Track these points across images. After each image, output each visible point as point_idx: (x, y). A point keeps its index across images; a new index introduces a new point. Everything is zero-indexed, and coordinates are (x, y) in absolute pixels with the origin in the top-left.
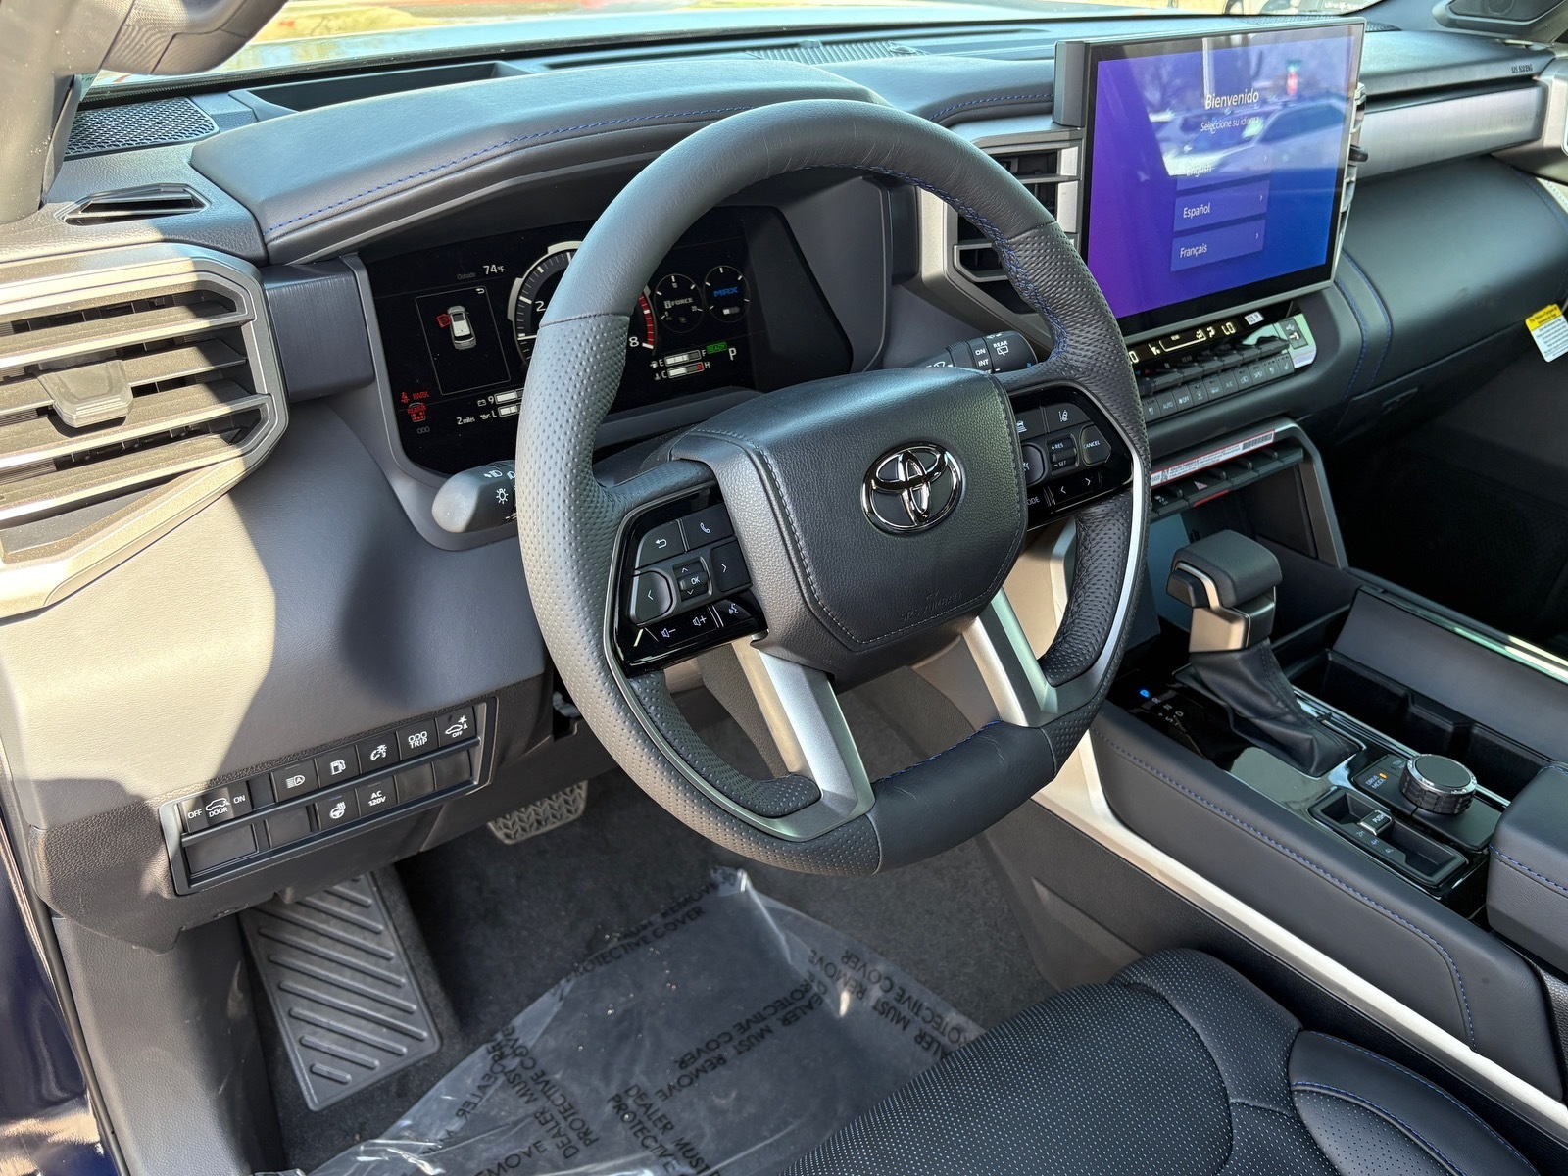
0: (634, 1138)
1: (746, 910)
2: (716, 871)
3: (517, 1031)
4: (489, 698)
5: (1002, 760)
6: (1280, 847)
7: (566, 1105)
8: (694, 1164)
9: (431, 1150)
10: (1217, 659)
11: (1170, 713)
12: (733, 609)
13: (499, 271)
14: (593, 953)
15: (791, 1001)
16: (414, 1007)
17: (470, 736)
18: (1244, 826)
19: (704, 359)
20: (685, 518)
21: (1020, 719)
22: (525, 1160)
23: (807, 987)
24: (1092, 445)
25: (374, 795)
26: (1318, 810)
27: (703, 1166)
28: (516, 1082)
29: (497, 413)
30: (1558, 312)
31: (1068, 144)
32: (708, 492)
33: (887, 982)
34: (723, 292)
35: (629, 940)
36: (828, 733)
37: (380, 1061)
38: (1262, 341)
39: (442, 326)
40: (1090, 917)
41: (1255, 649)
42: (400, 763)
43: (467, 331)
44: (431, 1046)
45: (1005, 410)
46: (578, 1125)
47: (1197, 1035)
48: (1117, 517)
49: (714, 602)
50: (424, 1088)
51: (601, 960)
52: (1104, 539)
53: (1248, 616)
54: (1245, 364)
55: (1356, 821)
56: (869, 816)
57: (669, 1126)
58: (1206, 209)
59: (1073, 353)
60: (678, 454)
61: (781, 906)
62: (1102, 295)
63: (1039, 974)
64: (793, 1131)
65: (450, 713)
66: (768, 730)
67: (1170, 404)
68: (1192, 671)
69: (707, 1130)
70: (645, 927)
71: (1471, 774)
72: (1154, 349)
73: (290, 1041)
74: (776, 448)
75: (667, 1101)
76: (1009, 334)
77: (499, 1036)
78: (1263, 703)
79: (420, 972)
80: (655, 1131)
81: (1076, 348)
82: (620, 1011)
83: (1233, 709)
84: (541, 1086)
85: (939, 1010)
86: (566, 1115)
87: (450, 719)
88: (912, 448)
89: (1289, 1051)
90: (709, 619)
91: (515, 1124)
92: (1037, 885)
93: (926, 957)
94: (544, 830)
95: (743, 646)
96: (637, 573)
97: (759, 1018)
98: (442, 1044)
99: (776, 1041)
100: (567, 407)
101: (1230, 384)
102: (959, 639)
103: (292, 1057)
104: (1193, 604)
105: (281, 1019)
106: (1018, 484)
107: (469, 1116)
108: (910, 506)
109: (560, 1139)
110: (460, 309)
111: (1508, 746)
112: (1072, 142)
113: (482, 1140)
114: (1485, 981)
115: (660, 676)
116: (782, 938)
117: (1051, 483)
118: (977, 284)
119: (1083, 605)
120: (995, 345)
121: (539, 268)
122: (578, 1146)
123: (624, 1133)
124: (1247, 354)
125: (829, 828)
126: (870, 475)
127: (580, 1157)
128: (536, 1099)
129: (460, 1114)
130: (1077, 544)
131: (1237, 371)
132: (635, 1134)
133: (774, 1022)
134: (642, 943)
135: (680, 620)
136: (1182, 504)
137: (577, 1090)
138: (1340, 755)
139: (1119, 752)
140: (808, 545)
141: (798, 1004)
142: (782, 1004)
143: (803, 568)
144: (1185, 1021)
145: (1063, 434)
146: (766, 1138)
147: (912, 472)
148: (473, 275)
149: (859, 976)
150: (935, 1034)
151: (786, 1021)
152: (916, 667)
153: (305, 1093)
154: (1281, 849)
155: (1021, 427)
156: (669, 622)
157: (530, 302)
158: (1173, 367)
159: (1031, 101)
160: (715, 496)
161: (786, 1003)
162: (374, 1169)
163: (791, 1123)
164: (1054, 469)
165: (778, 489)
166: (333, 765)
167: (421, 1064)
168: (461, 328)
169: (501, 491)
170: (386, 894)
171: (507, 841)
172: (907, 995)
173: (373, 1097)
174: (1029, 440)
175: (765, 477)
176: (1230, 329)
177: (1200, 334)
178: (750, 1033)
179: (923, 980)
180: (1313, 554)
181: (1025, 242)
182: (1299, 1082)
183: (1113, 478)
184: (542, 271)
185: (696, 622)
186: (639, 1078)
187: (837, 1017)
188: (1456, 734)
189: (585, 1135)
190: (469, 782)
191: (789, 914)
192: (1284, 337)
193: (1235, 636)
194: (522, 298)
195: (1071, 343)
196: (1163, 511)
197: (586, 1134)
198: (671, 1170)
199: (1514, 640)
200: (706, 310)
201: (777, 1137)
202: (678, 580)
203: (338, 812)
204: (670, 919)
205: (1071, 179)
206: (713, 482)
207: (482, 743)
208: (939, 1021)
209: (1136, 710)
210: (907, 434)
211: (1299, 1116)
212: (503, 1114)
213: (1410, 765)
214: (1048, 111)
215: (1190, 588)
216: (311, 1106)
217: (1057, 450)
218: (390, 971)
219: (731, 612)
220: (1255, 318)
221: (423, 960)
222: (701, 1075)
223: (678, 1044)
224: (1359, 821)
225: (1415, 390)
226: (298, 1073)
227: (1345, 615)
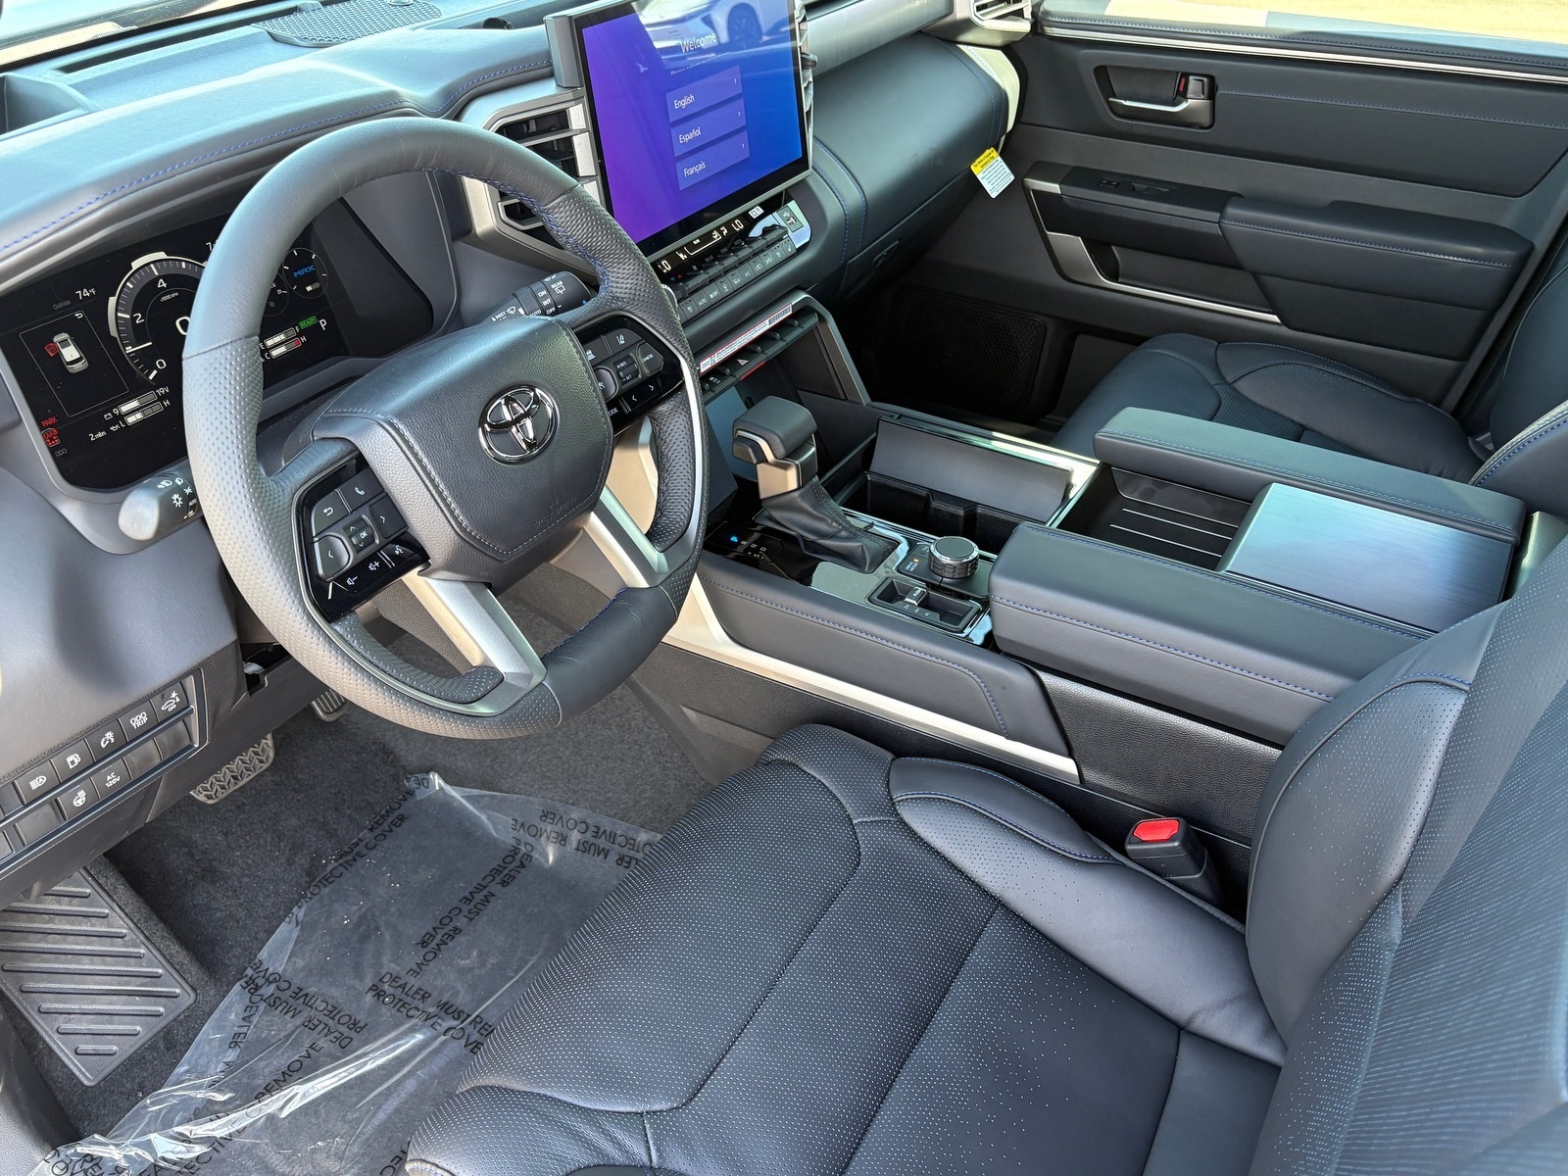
0: (398, 1014)
1: (445, 805)
2: (408, 779)
3: (265, 963)
4: (195, 671)
5: (635, 617)
6: (853, 631)
7: (330, 1008)
8: (456, 1017)
9: (215, 1082)
10: (781, 500)
11: (756, 551)
12: (398, 550)
13: (91, 294)
14: (315, 878)
15: (505, 866)
16: (160, 971)
17: (183, 708)
18: (826, 623)
19: (299, 335)
20: (342, 486)
21: (642, 582)
22: (306, 1062)
23: (515, 851)
24: (648, 358)
25: (109, 778)
26: (875, 597)
27: (465, 1016)
28: (277, 1004)
29: (124, 422)
30: (995, 154)
31: (573, 103)
32: (354, 461)
33: (583, 825)
34: (301, 272)
35: (345, 859)
36: (498, 629)
37: (141, 1026)
38: (766, 231)
39: (52, 355)
40: (731, 723)
41: (807, 487)
42: (128, 744)
43: (76, 355)
44: (187, 999)
45: (575, 346)
46: (346, 1019)
47: (823, 784)
48: (680, 411)
49: (381, 549)
50: (191, 1035)
51: (325, 882)
52: (674, 428)
53: (797, 462)
54: (755, 254)
55: (903, 598)
56: (544, 683)
57: (427, 995)
58: (697, 133)
59: (617, 287)
60: (318, 435)
61: (476, 792)
62: (628, 237)
63: (703, 780)
64: (534, 964)
65: (162, 692)
66: (448, 638)
67: (704, 300)
68: (766, 513)
69: (459, 986)
70: (357, 844)
71: (974, 544)
72: (681, 255)
73: (49, 1036)
74: (401, 414)
75: (418, 976)
76: (563, 274)
77: (249, 972)
78: (822, 526)
79: (156, 939)
80: (415, 1003)
81: (618, 282)
82: (355, 919)
83: (802, 536)
84: (302, 1000)
85: (631, 834)
86: (332, 1016)
87: (163, 696)
88: (510, 392)
89: (888, 774)
90: (382, 563)
91: (288, 1037)
92: (685, 710)
93: (611, 794)
94: (241, 784)
95: (412, 578)
96: (316, 539)
97: (481, 887)
98: (197, 995)
99: (500, 901)
100: (228, 421)
101: (747, 272)
102: (581, 532)
103: (54, 1047)
104: (755, 461)
105: (33, 1017)
106: (600, 402)
107: (241, 1045)
108: (519, 437)
109: (333, 1035)
110: (64, 336)
111: (1002, 516)
112: (576, 100)
113: (261, 1059)
114: (1004, 688)
115: (354, 616)
116: (484, 817)
117: (625, 395)
118: (523, 231)
119: (669, 484)
120: (553, 286)
121: (128, 284)
122: (351, 1036)
123: (389, 1013)
124: (756, 246)
125: (516, 699)
126: (482, 421)
127: (354, 1043)
128: (300, 1012)
129: (232, 1046)
130: (655, 437)
131: (751, 262)
132: (398, 1010)
133: (495, 887)
134: (358, 858)
135: (358, 568)
136: (732, 380)
137: (334, 993)
138: (885, 553)
139: (722, 589)
140: (448, 487)
141: (511, 867)
142: (497, 871)
143: (448, 506)
144: (813, 777)
145: (623, 354)
146: (512, 978)
147: (515, 411)
148: (68, 303)
149: (558, 828)
150: (632, 853)
151: (504, 883)
152: (552, 562)
153: (77, 1073)
154: (854, 633)
155: (590, 355)
156: (350, 573)
157: (128, 317)
158: (700, 268)
159: (533, 70)
160: (361, 463)
161: (501, 869)
162: (166, 1113)
163: (530, 960)
164: (623, 383)
165: (413, 448)
166: (69, 760)
167: (182, 1017)
168: (70, 353)
169: (176, 497)
170: (102, 881)
171: (210, 802)
172: (602, 830)
173: (144, 1058)
174: (599, 364)
175: (400, 441)
176: (739, 226)
177: (716, 235)
178: (476, 901)
179: (613, 813)
180: (843, 397)
181: (558, 206)
182: (897, 796)
183: (668, 381)
184: (131, 286)
185: (371, 567)
186: (389, 966)
187: (546, 866)
188: (967, 516)
189: (355, 1026)
190: (190, 746)
191: (485, 796)
192: (783, 224)
193: (791, 479)
194: (119, 314)
195: (613, 279)
196: (717, 390)
197: (354, 1024)
198: (438, 1027)
199: (995, 434)
200: (290, 291)
201: (520, 974)
202: (350, 537)
203: (80, 799)
204: (377, 832)
205: (582, 131)
206: (356, 452)
207: (196, 711)
208: (632, 842)
209: (732, 555)
210: (503, 383)
211: (902, 819)
212: (273, 1033)
213: (932, 548)
214: (551, 75)
215: (750, 450)
216: (86, 1083)
217: (622, 369)
218: (128, 947)
219: (397, 553)
220: (757, 212)
221: (159, 930)
222: (442, 947)
223: (415, 929)
224: (905, 598)
225: (897, 242)
226: (64, 1058)
227: (874, 442)
